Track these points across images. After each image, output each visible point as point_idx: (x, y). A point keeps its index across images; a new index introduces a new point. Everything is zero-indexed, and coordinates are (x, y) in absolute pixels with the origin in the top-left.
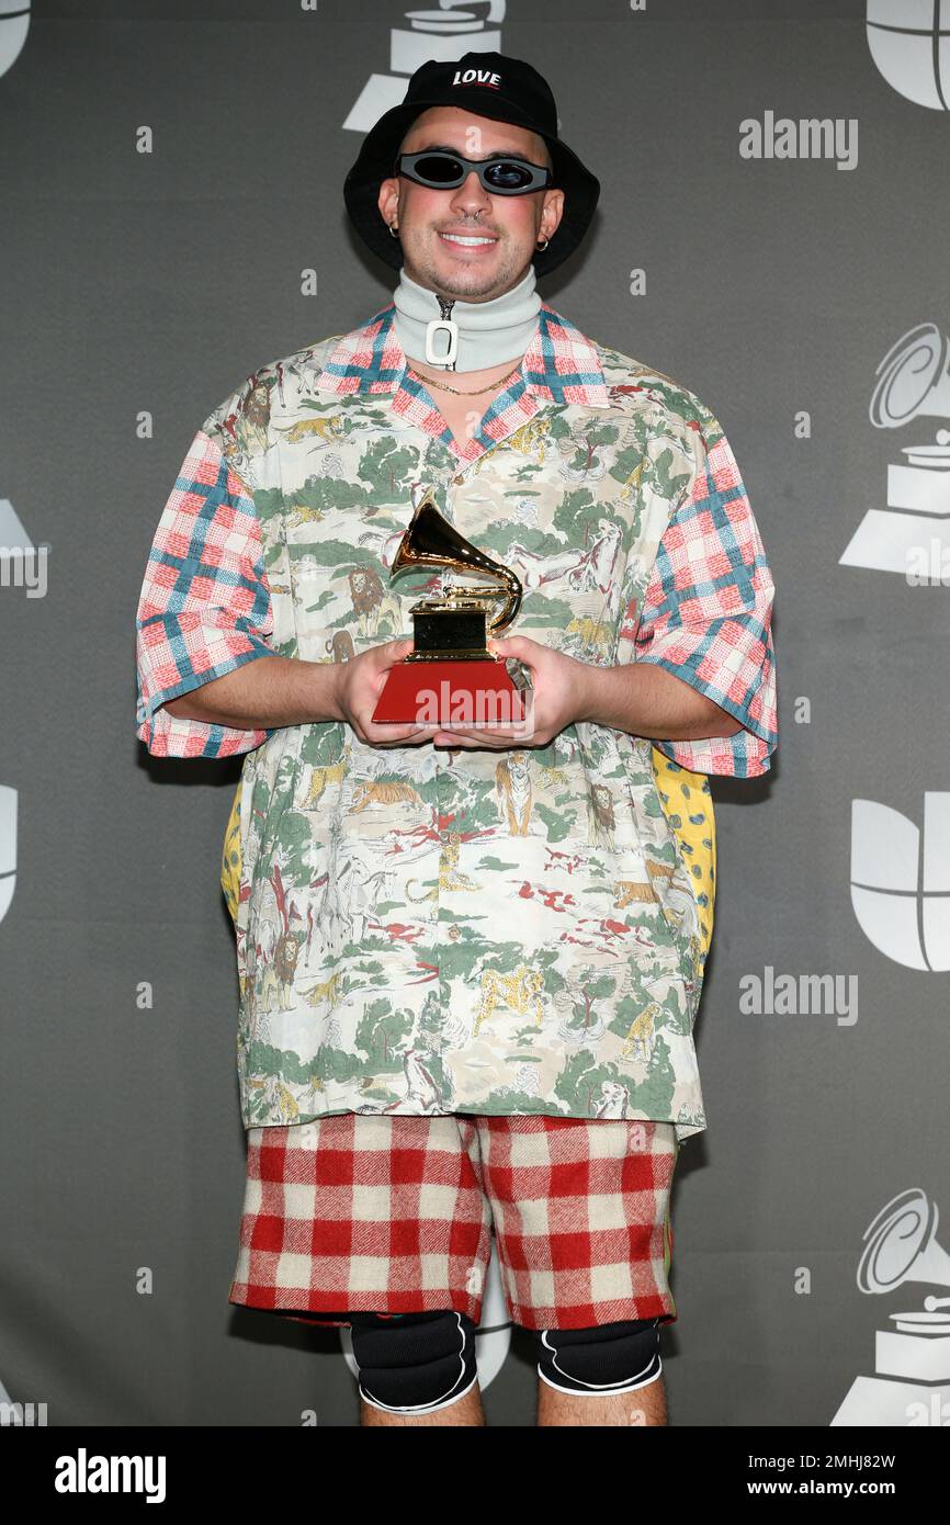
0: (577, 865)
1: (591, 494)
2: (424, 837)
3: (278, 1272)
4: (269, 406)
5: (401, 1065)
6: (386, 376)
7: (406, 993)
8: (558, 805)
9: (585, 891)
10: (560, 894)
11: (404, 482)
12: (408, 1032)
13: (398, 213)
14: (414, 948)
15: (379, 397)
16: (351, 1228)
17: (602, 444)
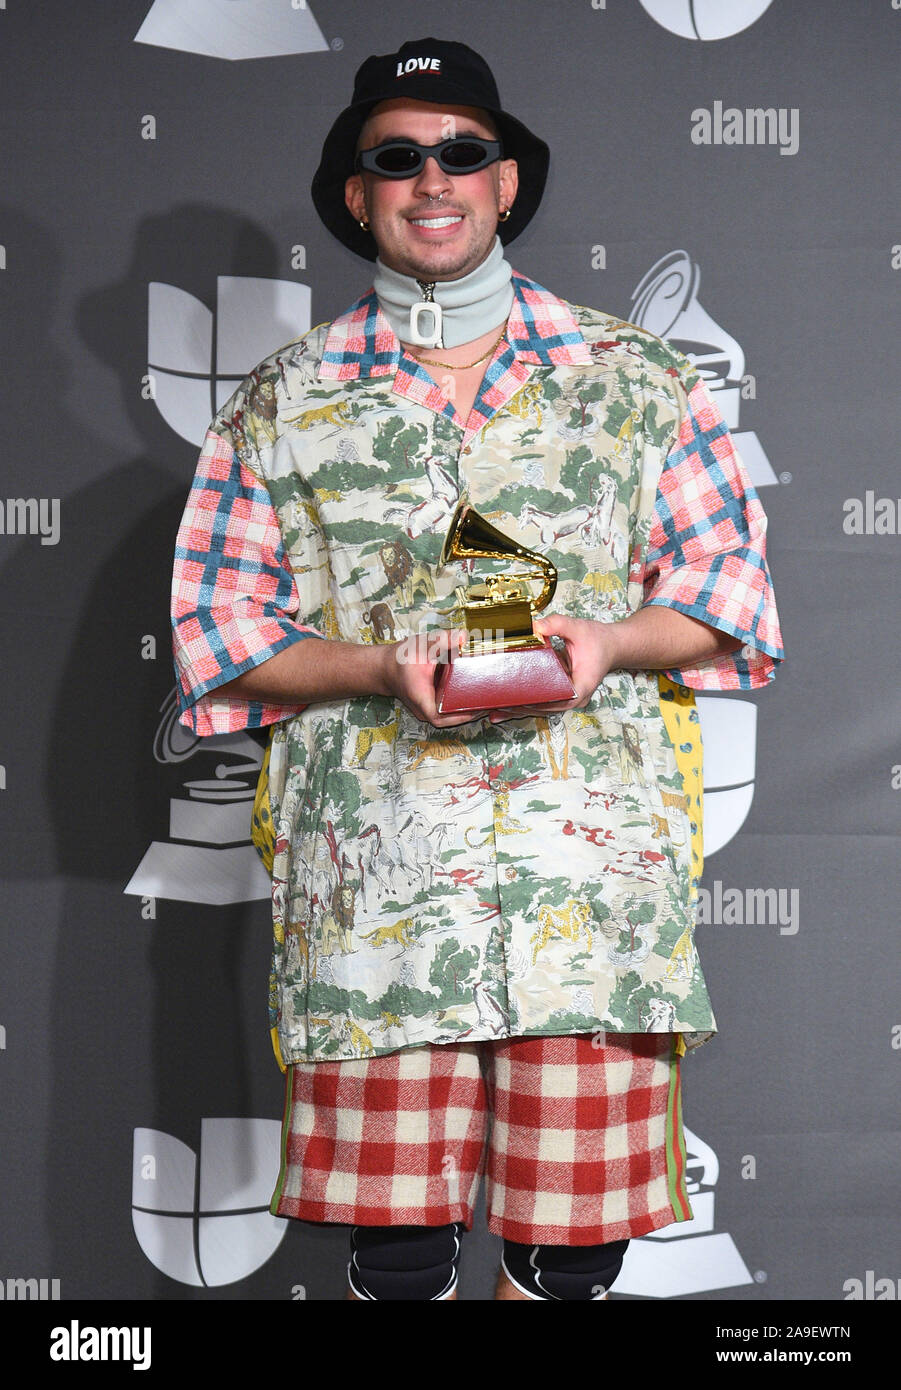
0: (613, 803)
1: (589, 451)
2: (477, 787)
3: (328, 1188)
4: (275, 400)
5: (470, 997)
6: (383, 359)
7: (472, 931)
8: (590, 747)
9: (624, 826)
10: (601, 830)
11: (418, 457)
12: (476, 967)
13: (366, 207)
14: (476, 890)
15: (379, 380)
16: (394, 1150)
17: (592, 401)
